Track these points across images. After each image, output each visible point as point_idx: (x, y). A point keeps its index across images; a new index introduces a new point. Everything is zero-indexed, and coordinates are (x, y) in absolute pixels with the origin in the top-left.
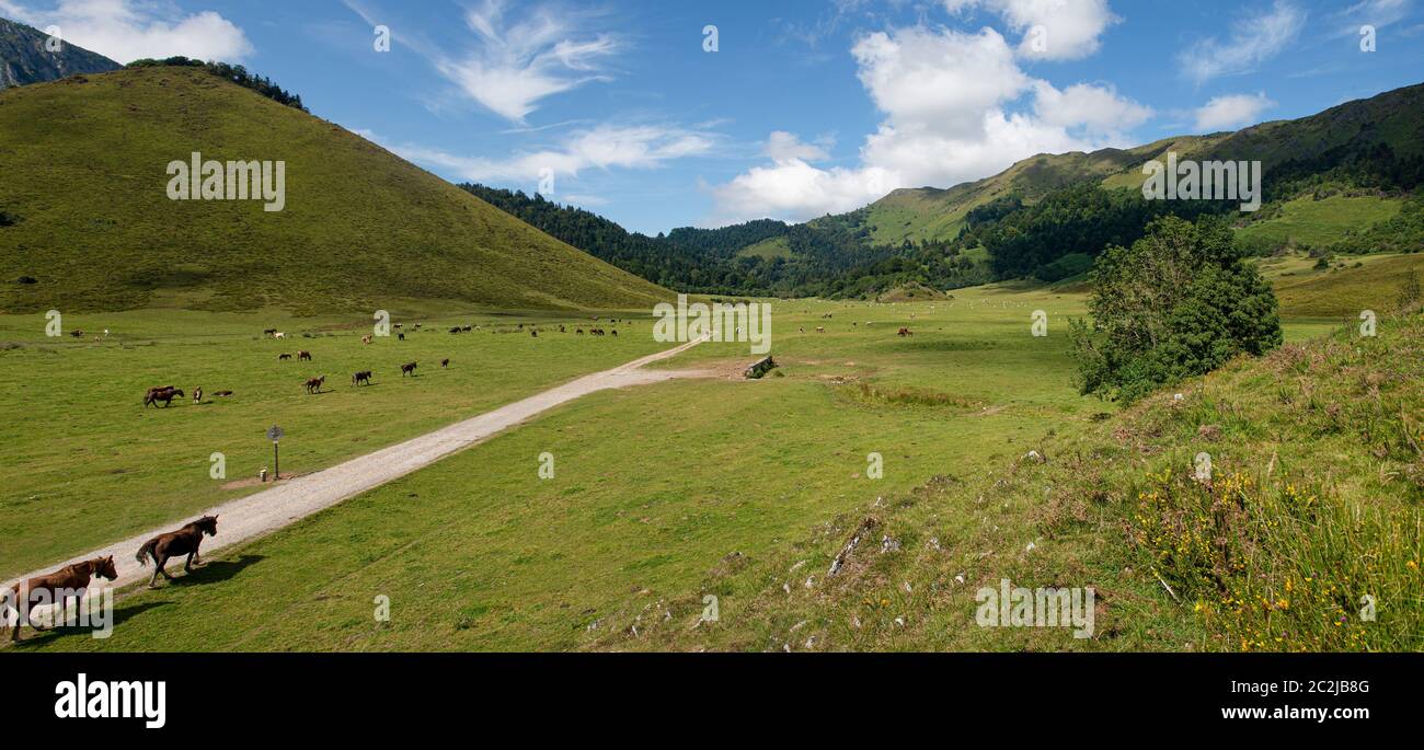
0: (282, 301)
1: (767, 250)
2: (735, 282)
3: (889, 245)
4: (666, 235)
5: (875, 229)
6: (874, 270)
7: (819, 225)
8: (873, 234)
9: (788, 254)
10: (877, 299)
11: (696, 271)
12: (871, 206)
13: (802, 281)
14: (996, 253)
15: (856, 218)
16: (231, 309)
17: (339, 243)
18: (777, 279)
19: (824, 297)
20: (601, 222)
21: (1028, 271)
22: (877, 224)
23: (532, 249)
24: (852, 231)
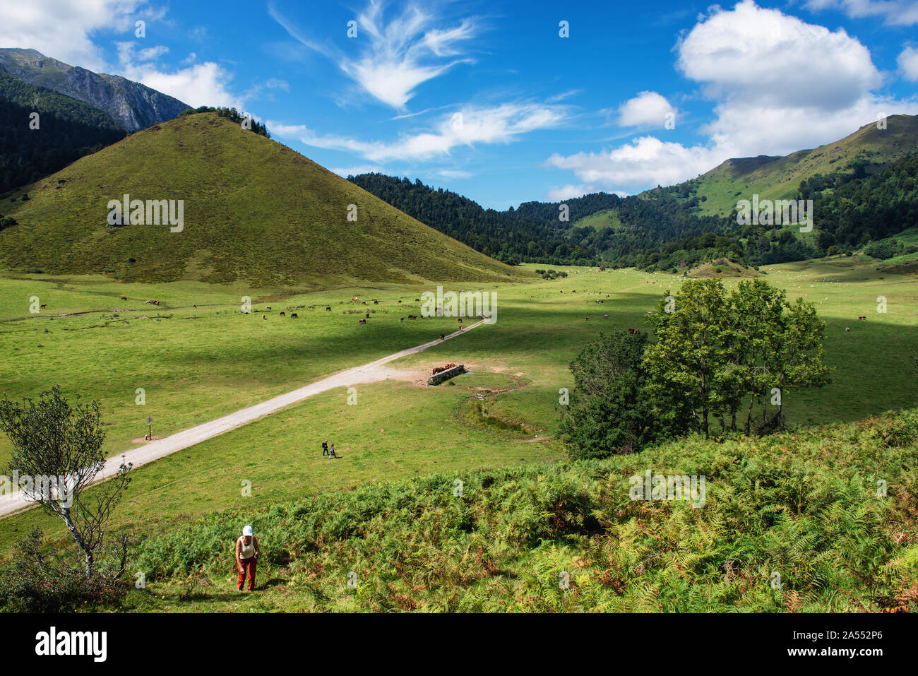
0: (246, 276)
1: (598, 222)
2: (565, 253)
3: (717, 216)
4: (516, 209)
5: (704, 199)
6: (687, 245)
7: (650, 197)
8: (702, 205)
9: (617, 225)
10: (685, 274)
11: (532, 242)
12: (702, 177)
13: (626, 252)
14: (823, 227)
15: (686, 189)
16: (220, 281)
17: (280, 233)
18: (605, 248)
19: (641, 268)
20: (463, 201)
21: (858, 246)
22: (706, 195)
23: (398, 234)
24: (681, 202)
